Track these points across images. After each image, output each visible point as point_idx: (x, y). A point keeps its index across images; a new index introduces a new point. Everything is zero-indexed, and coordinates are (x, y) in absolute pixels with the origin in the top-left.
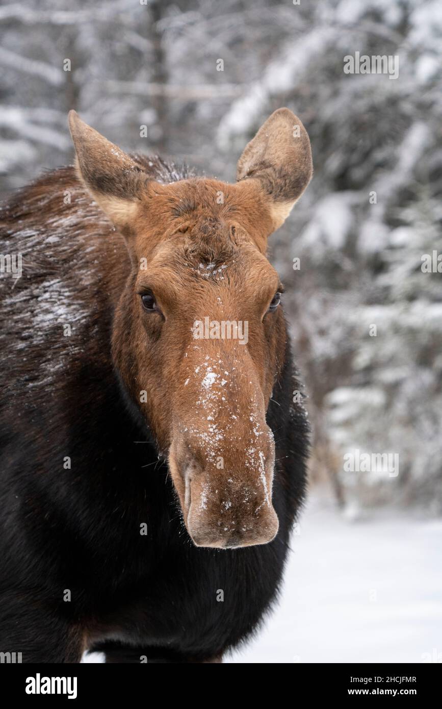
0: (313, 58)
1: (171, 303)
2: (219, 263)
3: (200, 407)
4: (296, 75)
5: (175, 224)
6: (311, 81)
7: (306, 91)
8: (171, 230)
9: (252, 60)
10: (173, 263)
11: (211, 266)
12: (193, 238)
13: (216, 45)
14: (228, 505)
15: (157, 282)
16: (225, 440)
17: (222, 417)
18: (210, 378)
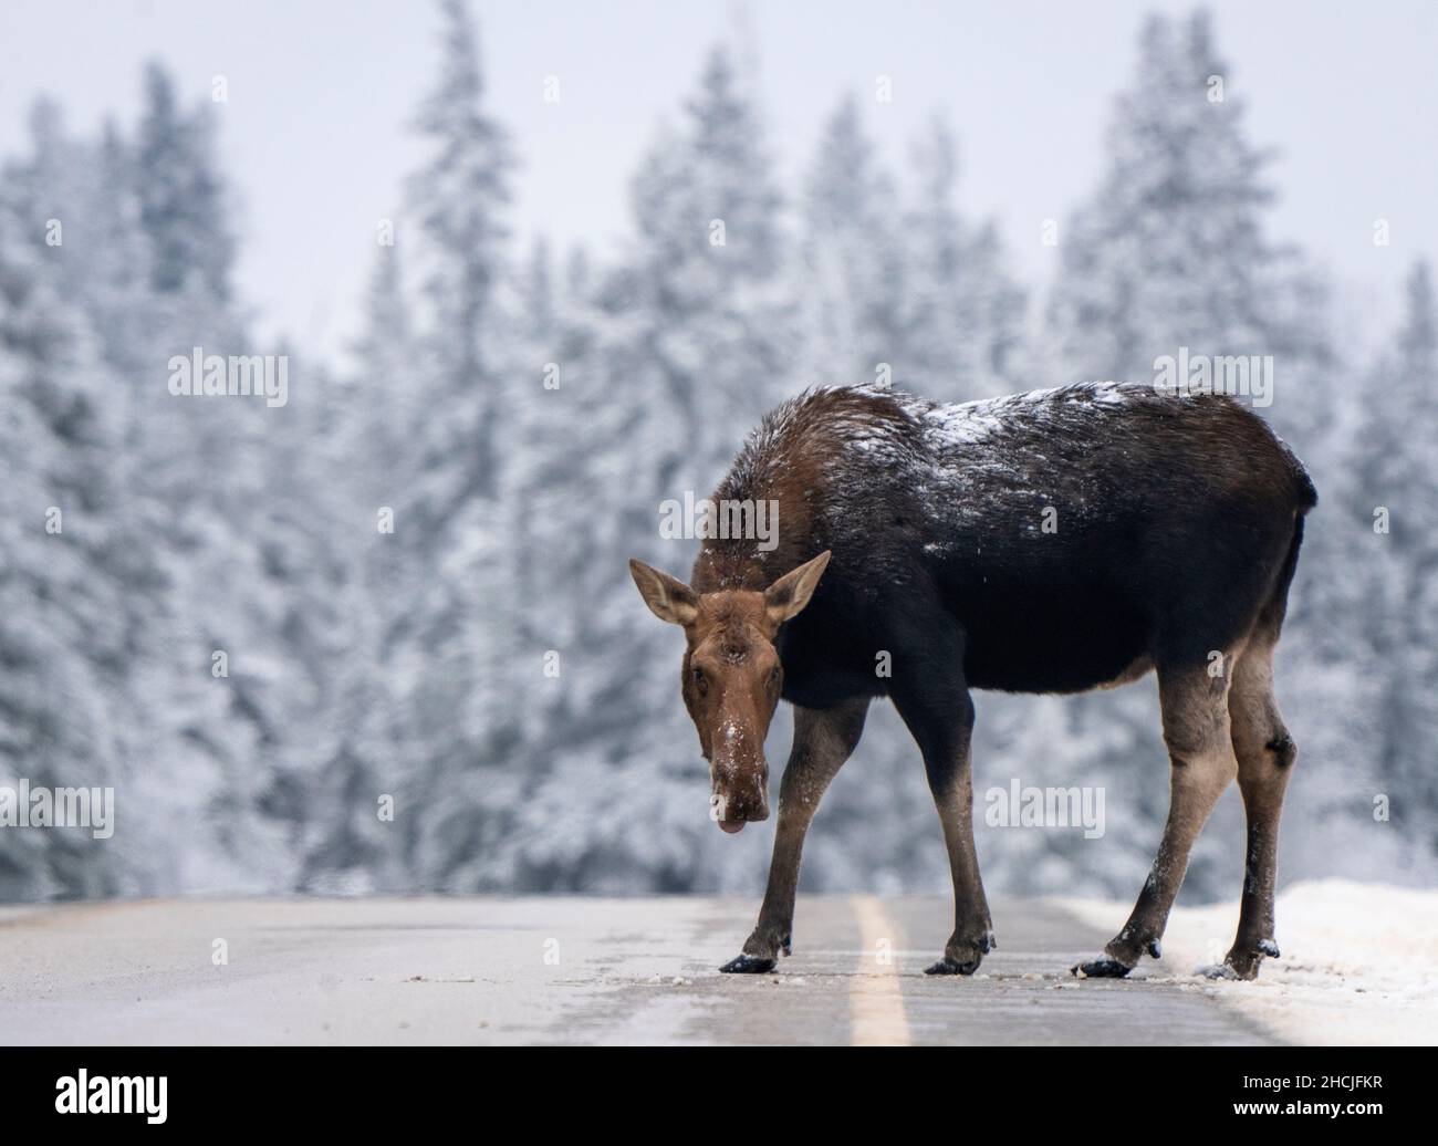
1: (712, 678)
2: (741, 653)
3: (726, 747)
5: (718, 627)
8: (714, 630)
10: (713, 653)
11: (737, 655)
12: (727, 636)
14: (741, 805)
15: (704, 666)
16: (740, 769)
17: (737, 756)
18: (732, 731)
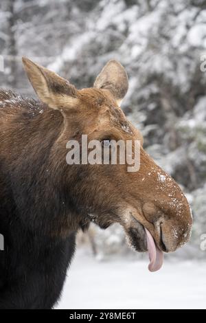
0: (84, 45)
4: (77, 53)
6: (84, 56)
7: (81, 61)
9: (56, 45)
13: (40, 38)
